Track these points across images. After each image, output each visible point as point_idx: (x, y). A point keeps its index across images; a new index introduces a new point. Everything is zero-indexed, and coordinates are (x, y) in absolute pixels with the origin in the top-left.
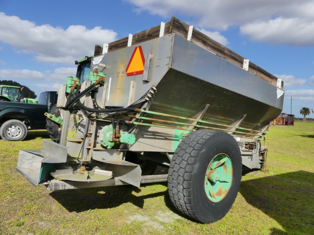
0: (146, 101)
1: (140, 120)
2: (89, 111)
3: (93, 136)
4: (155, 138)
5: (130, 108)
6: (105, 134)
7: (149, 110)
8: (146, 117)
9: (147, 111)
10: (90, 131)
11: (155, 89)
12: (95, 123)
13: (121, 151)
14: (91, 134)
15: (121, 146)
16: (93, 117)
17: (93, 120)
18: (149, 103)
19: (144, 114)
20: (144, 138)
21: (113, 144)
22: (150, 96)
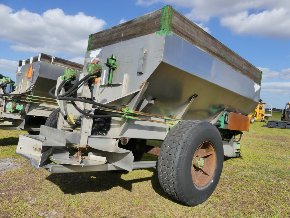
0: (31, 91)
1: (29, 100)
2: (2, 95)
3: (4, 106)
4: (44, 110)
5: (22, 94)
6: (9, 106)
7: (34, 95)
8: (32, 98)
9: (32, 96)
10: (2, 104)
11: (34, 85)
12: (5, 101)
13: (20, 114)
14: (3, 106)
15: (20, 112)
16: (4, 98)
17: (4, 99)
18: (32, 92)
19: (31, 97)
20: (36, 109)
21: (14, 110)
22: (32, 89)
